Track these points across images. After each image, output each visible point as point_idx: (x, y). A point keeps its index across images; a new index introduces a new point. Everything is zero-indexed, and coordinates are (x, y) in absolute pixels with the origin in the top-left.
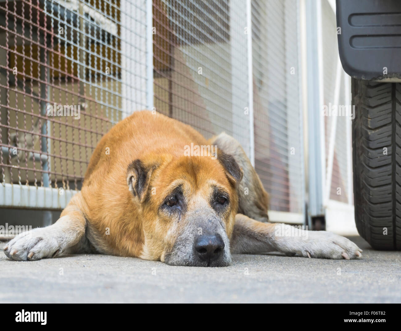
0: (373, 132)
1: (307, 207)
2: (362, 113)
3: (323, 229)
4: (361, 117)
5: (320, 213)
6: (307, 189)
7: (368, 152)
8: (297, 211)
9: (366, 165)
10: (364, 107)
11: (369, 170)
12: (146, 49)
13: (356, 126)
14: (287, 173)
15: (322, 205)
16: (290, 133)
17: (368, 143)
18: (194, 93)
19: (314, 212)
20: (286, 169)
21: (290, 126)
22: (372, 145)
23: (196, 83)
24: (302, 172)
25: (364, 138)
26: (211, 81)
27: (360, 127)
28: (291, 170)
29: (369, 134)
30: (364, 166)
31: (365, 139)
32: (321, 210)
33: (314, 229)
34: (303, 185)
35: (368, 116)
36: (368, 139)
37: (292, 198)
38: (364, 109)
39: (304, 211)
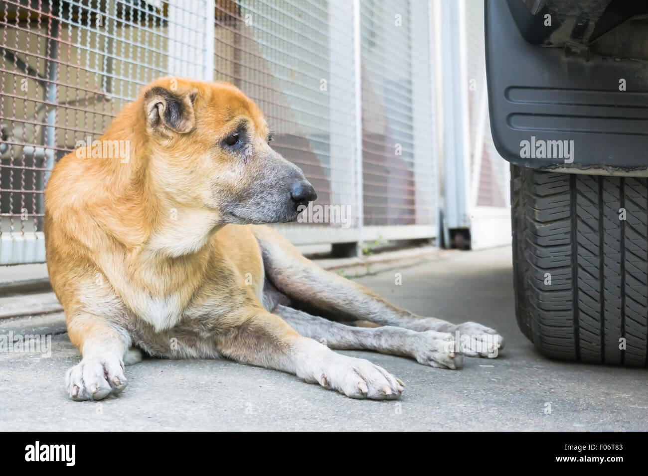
0: (543, 226)
1: (442, 216)
2: (526, 201)
3: (467, 247)
4: (524, 205)
5: (463, 225)
6: (443, 192)
7: (536, 249)
8: (426, 223)
9: (533, 263)
10: (528, 194)
11: (537, 271)
12: (204, 46)
13: (517, 214)
14: (411, 174)
15: (465, 215)
16: (416, 124)
17: (536, 239)
18: (273, 90)
19: (453, 223)
20: (410, 169)
21: (416, 115)
22: (540, 241)
23: (276, 78)
24: (435, 171)
25: (529, 231)
26: (299, 73)
27: (522, 217)
28: (417, 170)
29: (536, 228)
30: (529, 263)
31: (531, 233)
32: (464, 221)
33: (454, 247)
34: (437, 188)
35: (534, 206)
36: (535, 234)
37: (418, 207)
38: (530, 197)
39: (437, 221)
